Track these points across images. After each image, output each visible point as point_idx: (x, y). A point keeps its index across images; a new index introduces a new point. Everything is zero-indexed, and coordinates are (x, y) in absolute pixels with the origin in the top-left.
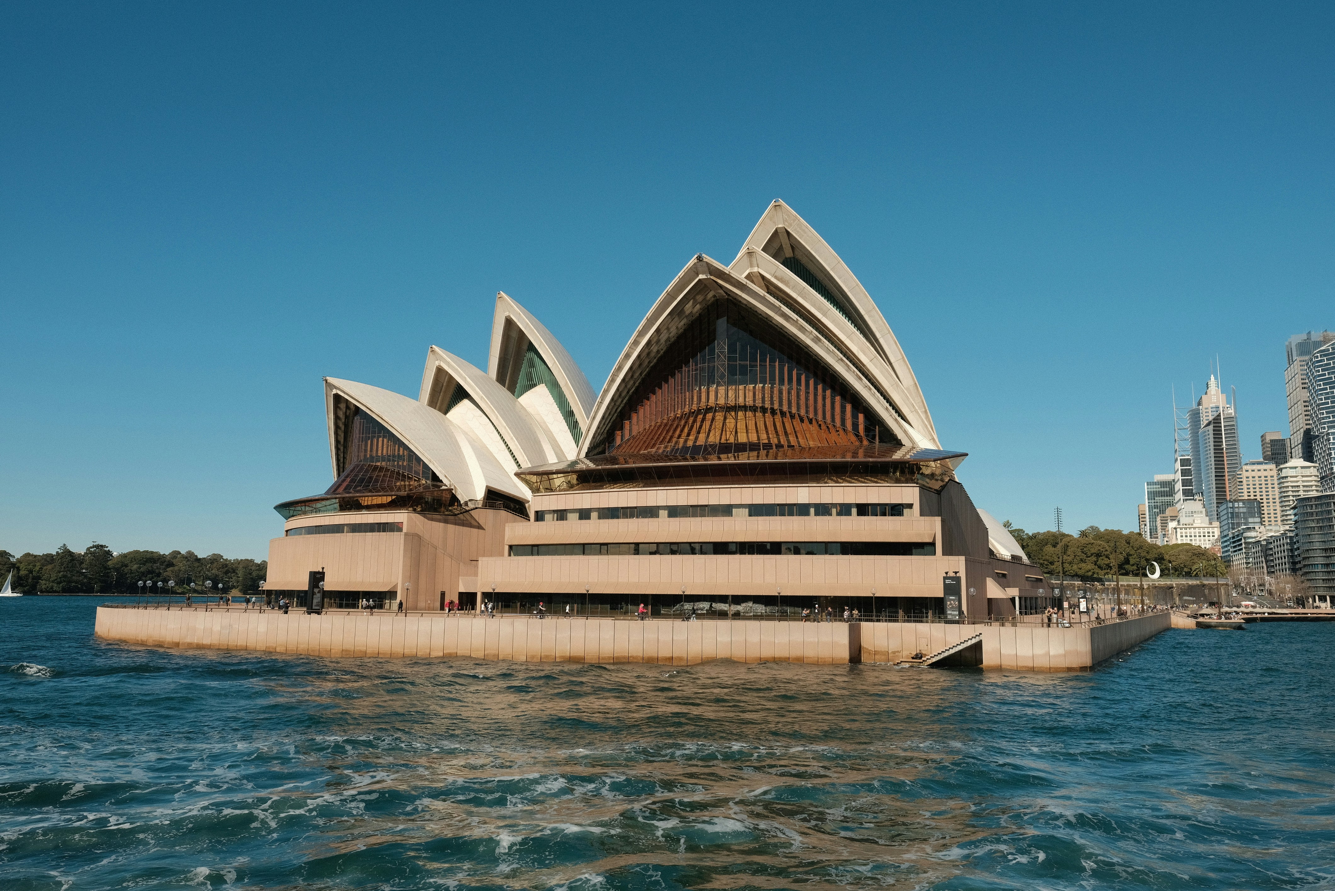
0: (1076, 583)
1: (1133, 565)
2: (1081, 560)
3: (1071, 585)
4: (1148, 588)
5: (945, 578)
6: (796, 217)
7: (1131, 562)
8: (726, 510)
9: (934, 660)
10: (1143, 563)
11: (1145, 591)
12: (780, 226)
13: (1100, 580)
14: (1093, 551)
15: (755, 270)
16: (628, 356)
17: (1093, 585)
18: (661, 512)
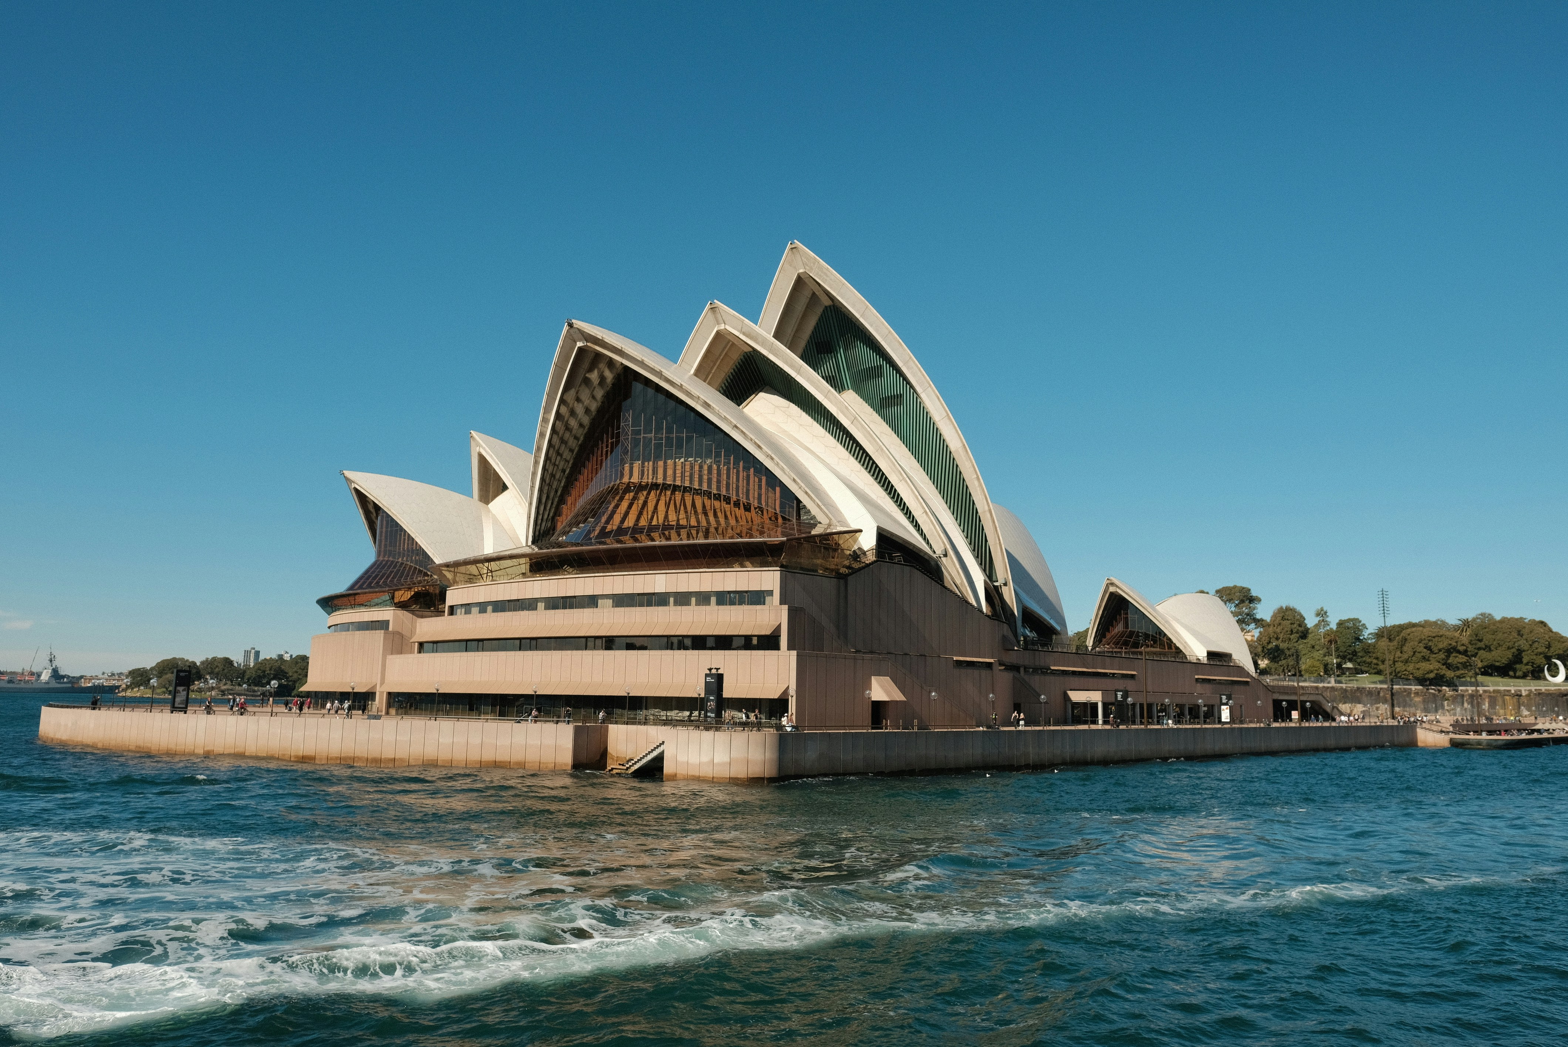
0: (1413, 688)
1: (1527, 664)
2: (1424, 658)
3: (1405, 690)
4: (1528, 696)
5: (707, 675)
6: (815, 259)
7: (1525, 660)
8: (591, 601)
9: (636, 767)
10: (1540, 660)
11: (1524, 700)
12: (801, 271)
13: (1451, 684)
14: (1441, 646)
15: (722, 327)
16: (542, 435)
17: (1440, 691)
18: (539, 604)
